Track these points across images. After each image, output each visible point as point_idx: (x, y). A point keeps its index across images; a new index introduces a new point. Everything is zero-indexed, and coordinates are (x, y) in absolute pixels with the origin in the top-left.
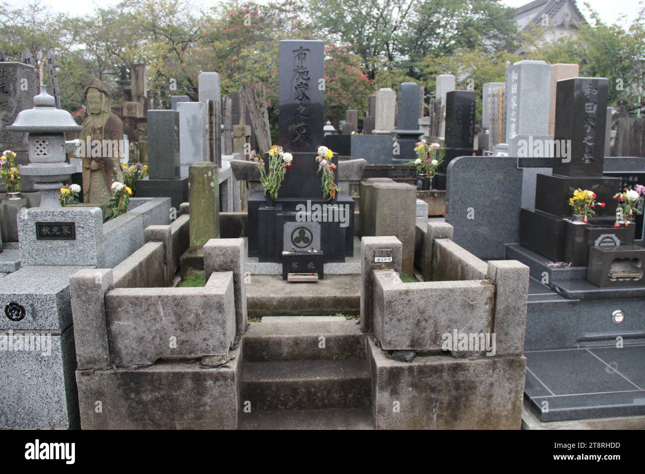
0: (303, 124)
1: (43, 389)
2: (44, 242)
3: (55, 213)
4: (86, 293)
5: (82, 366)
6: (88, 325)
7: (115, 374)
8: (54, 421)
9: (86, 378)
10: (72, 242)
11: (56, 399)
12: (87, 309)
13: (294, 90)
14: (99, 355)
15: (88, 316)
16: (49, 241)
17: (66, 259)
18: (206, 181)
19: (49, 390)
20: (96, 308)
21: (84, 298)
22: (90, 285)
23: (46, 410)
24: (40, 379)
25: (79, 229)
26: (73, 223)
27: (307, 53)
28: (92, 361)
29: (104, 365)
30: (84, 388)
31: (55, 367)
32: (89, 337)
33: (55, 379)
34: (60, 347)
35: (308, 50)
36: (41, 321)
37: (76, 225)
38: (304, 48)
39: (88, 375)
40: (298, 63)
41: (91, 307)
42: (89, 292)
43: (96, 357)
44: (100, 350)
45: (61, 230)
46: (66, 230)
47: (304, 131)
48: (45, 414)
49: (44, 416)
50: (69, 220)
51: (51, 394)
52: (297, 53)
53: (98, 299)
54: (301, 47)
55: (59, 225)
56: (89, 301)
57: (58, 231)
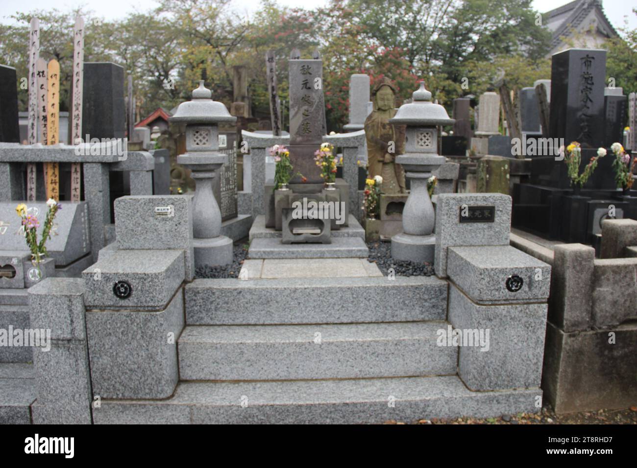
0: (586, 124)
1: (526, 353)
2: (465, 225)
3: (478, 198)
4: (581, 264)
5: (567, 329)
6: (578, 292)
7: (596, 334)
8: (530, 381)
9: (572, 339)
10: (490, 224)
11: (535, 361)
12: (579, 278)
13: (580, 94)
14: (583, 318)
15: (579, 284)
16: (470, 224)
17: (483, 240)
18: (503, 174)
19: (530, 354)
20: (585, 276)
21: (578, 268)
22: (585, 257)
23: (524, 372)
24: (525, 343)
25: (498, 212)
26: (493, 207)
27: (592, 60)
28: (576, 324)
29: (585, 327)
30: (568, 348)
31: (539, 332)
32: (577, 302)
33: (537, 342)
34: (546, 314)
35: (593, 58)
36: (535, 291)
37: (496, 209)
38: (590, 56)
39: (574, 336)
40: (584, 69)
41: (583, 276)
42: (584, 263)
43: (580, 320)
44: (584, 314)
45: (482, 214)
46: (487, 213)
47: (586, 130)
48: (523, 375)
49: (521, 377)
50: (490, 205)
51: (531, 356)
52: (584, 61)
53: (589, 269)
54: (587, 56)
55: (482, 209)
56: (581, 271)
57: (480, 214)
